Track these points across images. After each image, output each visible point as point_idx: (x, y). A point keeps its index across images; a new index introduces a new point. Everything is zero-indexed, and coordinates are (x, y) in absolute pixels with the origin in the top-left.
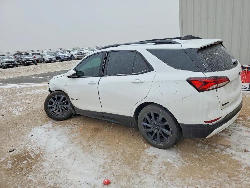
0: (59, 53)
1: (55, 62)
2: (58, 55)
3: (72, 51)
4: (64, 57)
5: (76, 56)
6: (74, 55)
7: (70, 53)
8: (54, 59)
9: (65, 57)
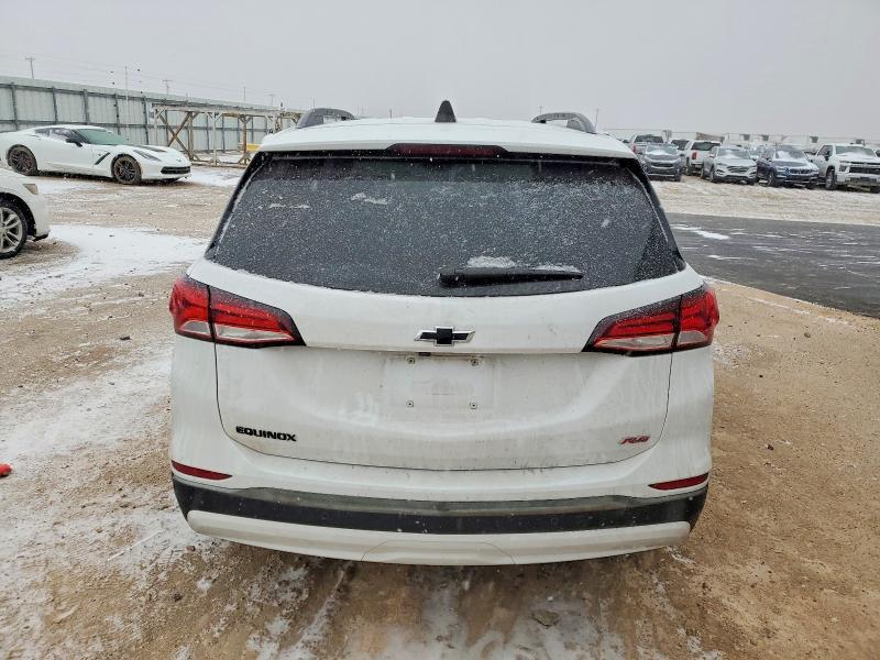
0: (780, 153)
1: (750, 182)
2: (774, 159)
3: (840, 150)
4: (793, 171)
5: (843, 176)
6: (837, 171)
7: (827, 159)
8: (747, 174)
9: (796, 171)
